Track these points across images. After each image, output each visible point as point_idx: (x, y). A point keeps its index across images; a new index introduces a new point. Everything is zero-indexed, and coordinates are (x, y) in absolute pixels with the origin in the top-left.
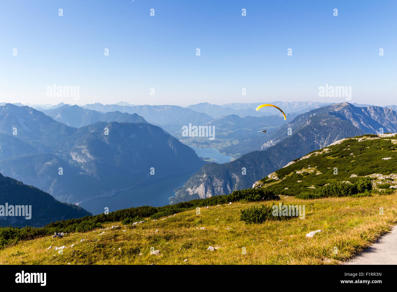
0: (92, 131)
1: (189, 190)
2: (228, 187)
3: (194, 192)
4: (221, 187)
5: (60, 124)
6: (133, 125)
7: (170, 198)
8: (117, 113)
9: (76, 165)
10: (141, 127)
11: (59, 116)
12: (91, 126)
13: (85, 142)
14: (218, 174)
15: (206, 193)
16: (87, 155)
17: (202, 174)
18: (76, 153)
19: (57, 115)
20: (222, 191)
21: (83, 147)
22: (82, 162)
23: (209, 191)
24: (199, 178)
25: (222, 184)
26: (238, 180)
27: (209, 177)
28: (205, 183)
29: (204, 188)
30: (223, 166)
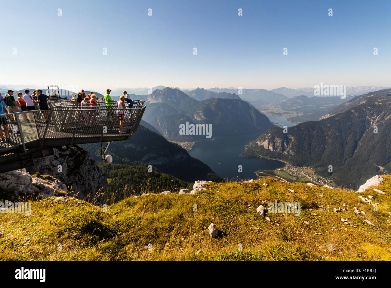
0: (207, 103)
1: (258, 142)
2: (285, 144)
3: (261, 144)
4: (280, 143)
5: (191, 99)
6: (230, 100)
7: (246, 146)
8: (225, 93)
9: (196, 122)
10: (235, 102)
11: (194, 94)
12: (207, 100)
13: (201, 109)
14: (279, 135)
15: (269, 146)
16: (202, 116)
17: (267, 133)
18: (197, 115)
19: (193, 94)
20: (280, 146)
21: (200, 112)
22: (199, 120)
23: (271, 145)
24: (266, 136)
25: (281, 141)
26: (293, 140)
27: (272, 136)
28: (269, 139)
29: (268, 143)
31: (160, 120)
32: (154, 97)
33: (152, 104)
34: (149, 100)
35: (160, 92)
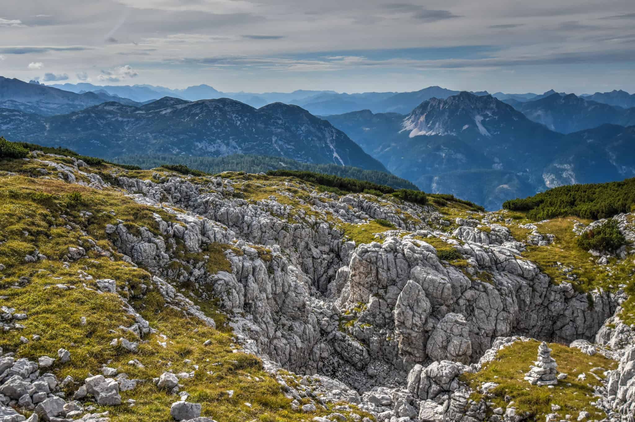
11: (538, 111)
12: (589, 131)
13: (571, 158)
16: (571, 181)
18: (552, 176)
21: (566, 166)
31: (438, 183)
32: (422, 119)
33: (417, 138)
34: (407, 128)
35: (441, 106)
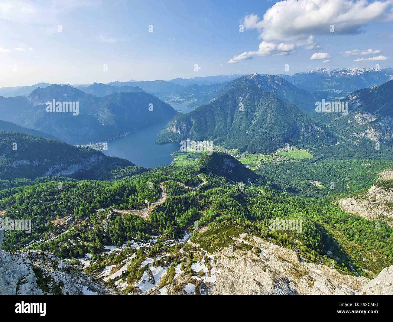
0: (110, 99)
2: (188, 126)
3: (170, 130)
5: (90, 96)
8: (127, 87)
12: (109, 95)
14: (183, 120)
15: (177, 131)
17: (174, 120)
20: (185, 129)
21: (105, 109)
22: (106, 117)
23: (179, 129)
24: (173, 123)
25: (185, 125)
26: (194, 122)
27: (178, 122)
28: (176, 125)
29: (176, 128)
30: (186, 115)
32: (36, 97)
33: (36, 106)
34: (31, 103)
